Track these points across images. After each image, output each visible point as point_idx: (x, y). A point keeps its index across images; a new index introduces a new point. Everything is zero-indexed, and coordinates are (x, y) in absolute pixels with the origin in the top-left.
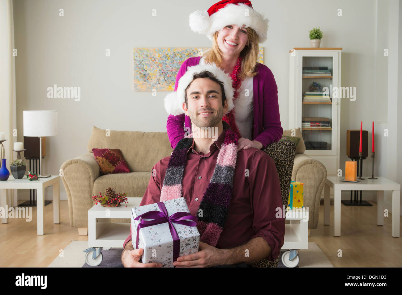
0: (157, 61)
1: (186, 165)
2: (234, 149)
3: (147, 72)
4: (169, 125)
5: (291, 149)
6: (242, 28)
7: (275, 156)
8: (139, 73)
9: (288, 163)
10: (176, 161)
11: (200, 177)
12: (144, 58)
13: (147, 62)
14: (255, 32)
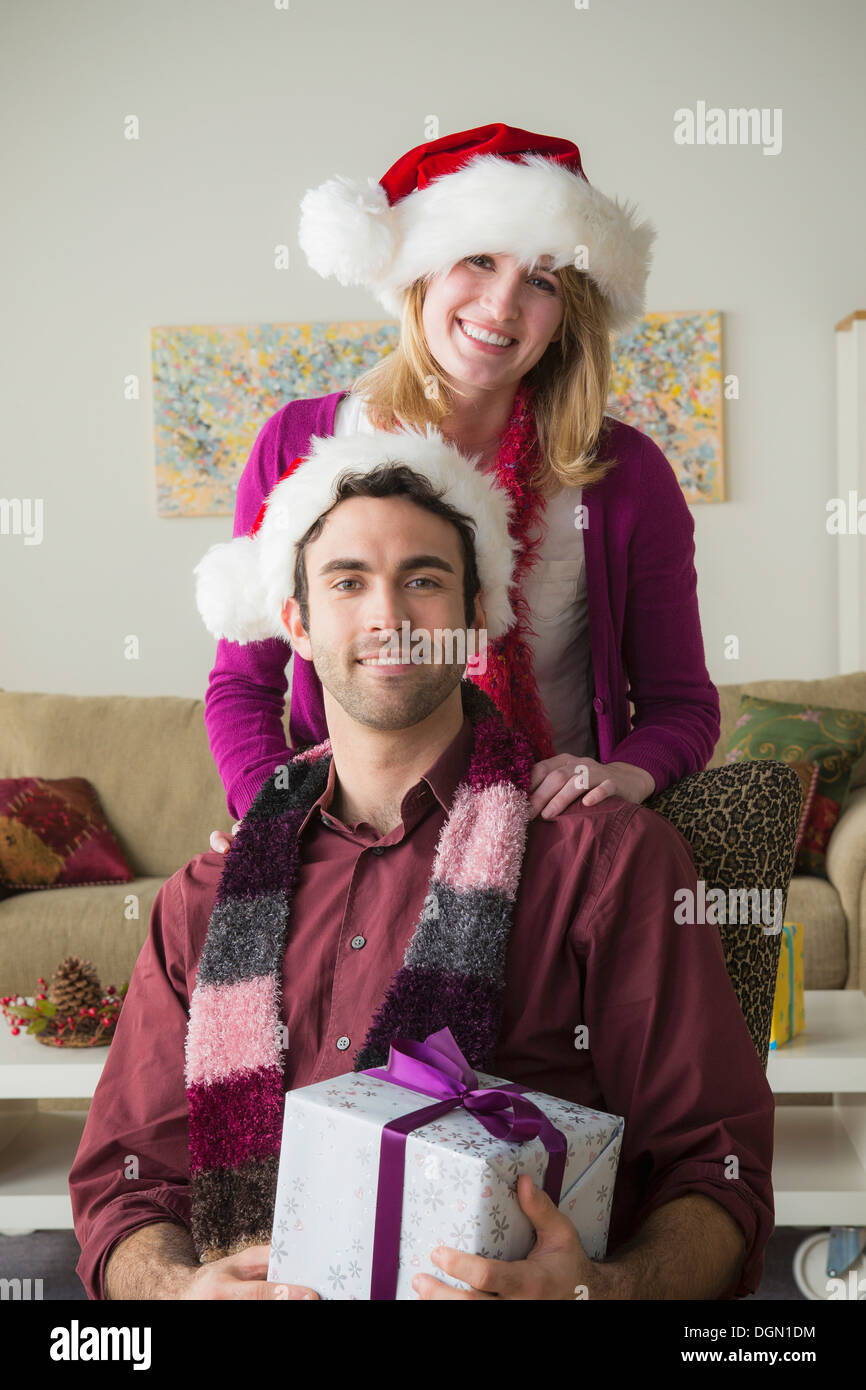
0: (255, 381)
1: (297, 886)
2: (510, 810)
3: (213, 434)
4: (216, 709)
5: (779, 802)
6: (536, 268)
7: (704, 835)
8: (176, 436)
9: (762, 867)
10: (253, 871)
11: (357, 942)
12: (196, 370)
13: (209, 389)
14: (594, 287)
